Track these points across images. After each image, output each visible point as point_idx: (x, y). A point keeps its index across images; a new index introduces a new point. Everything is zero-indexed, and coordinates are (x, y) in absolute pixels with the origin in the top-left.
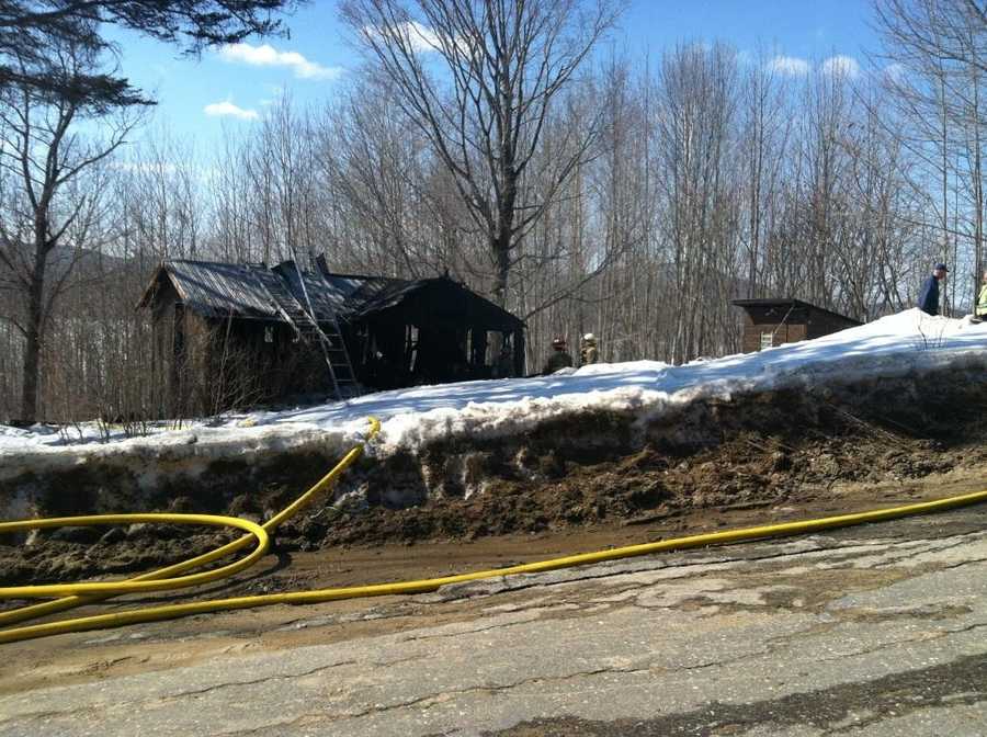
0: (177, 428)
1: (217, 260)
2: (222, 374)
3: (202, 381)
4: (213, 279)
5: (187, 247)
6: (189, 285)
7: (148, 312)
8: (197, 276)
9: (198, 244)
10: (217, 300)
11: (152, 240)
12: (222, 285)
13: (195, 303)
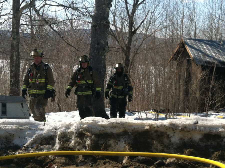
0: (188, 117)
1: (207, 38)
2: (210, 93)
3: (198, 95)
4: (205, 47)
5: (193, 33)
6: (194, 50)
7: (175, 63)
8: (198, 46)
9: (197, 31)
10: (207, 57)
11: (177, 30)
12: (209, 50)
13: (197, 59)
